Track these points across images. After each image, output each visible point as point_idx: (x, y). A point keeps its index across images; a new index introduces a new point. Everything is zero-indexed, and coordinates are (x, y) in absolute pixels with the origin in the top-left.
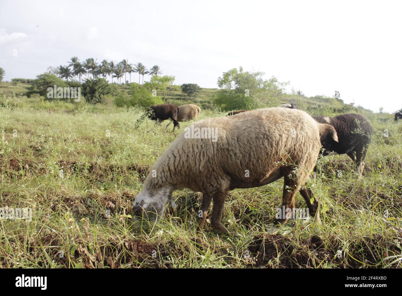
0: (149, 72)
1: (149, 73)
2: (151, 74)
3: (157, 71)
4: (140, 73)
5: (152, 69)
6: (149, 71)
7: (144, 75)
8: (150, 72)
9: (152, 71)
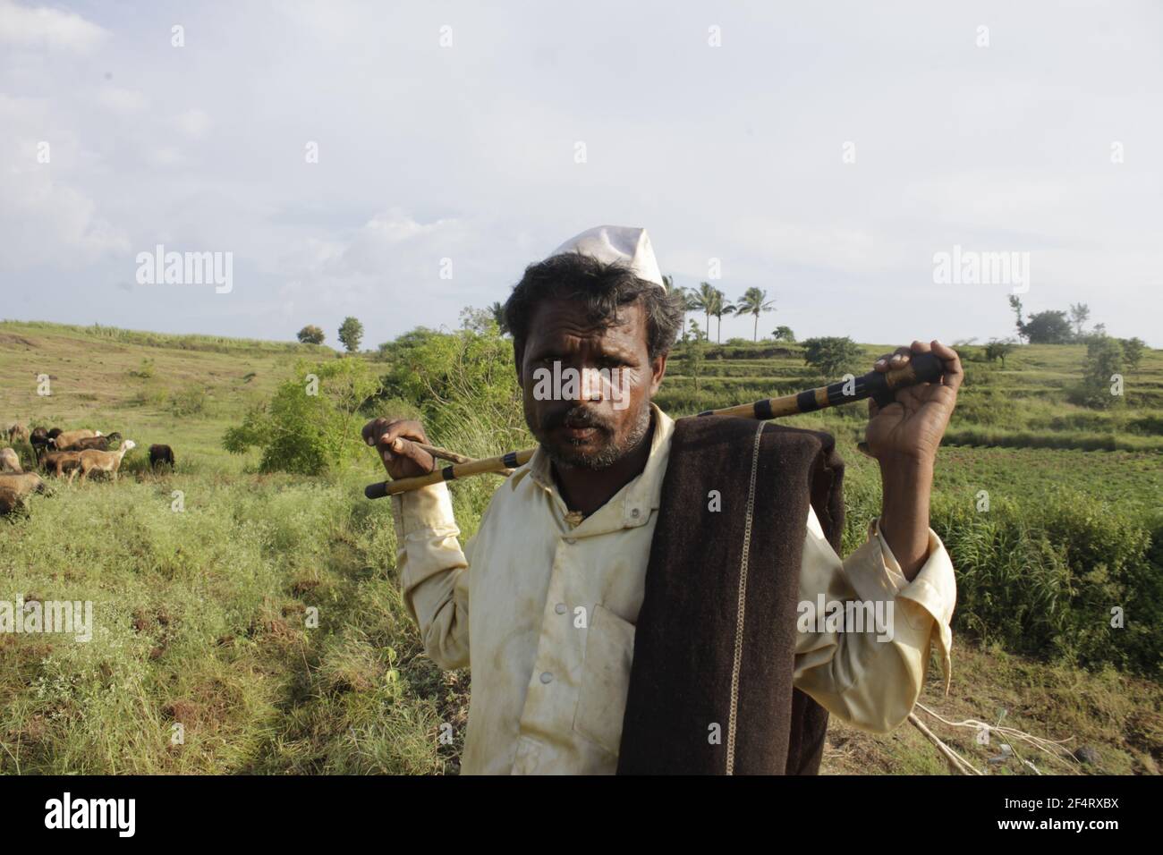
0: (734, 308)
1: (734, 312)
2: (740, 313)
3: (758, 302)
4: (707, 312)
5: (744, 299)
6: (735, 303)
7: (722, 317)
8: (738, 309)
9: (745, 303)
